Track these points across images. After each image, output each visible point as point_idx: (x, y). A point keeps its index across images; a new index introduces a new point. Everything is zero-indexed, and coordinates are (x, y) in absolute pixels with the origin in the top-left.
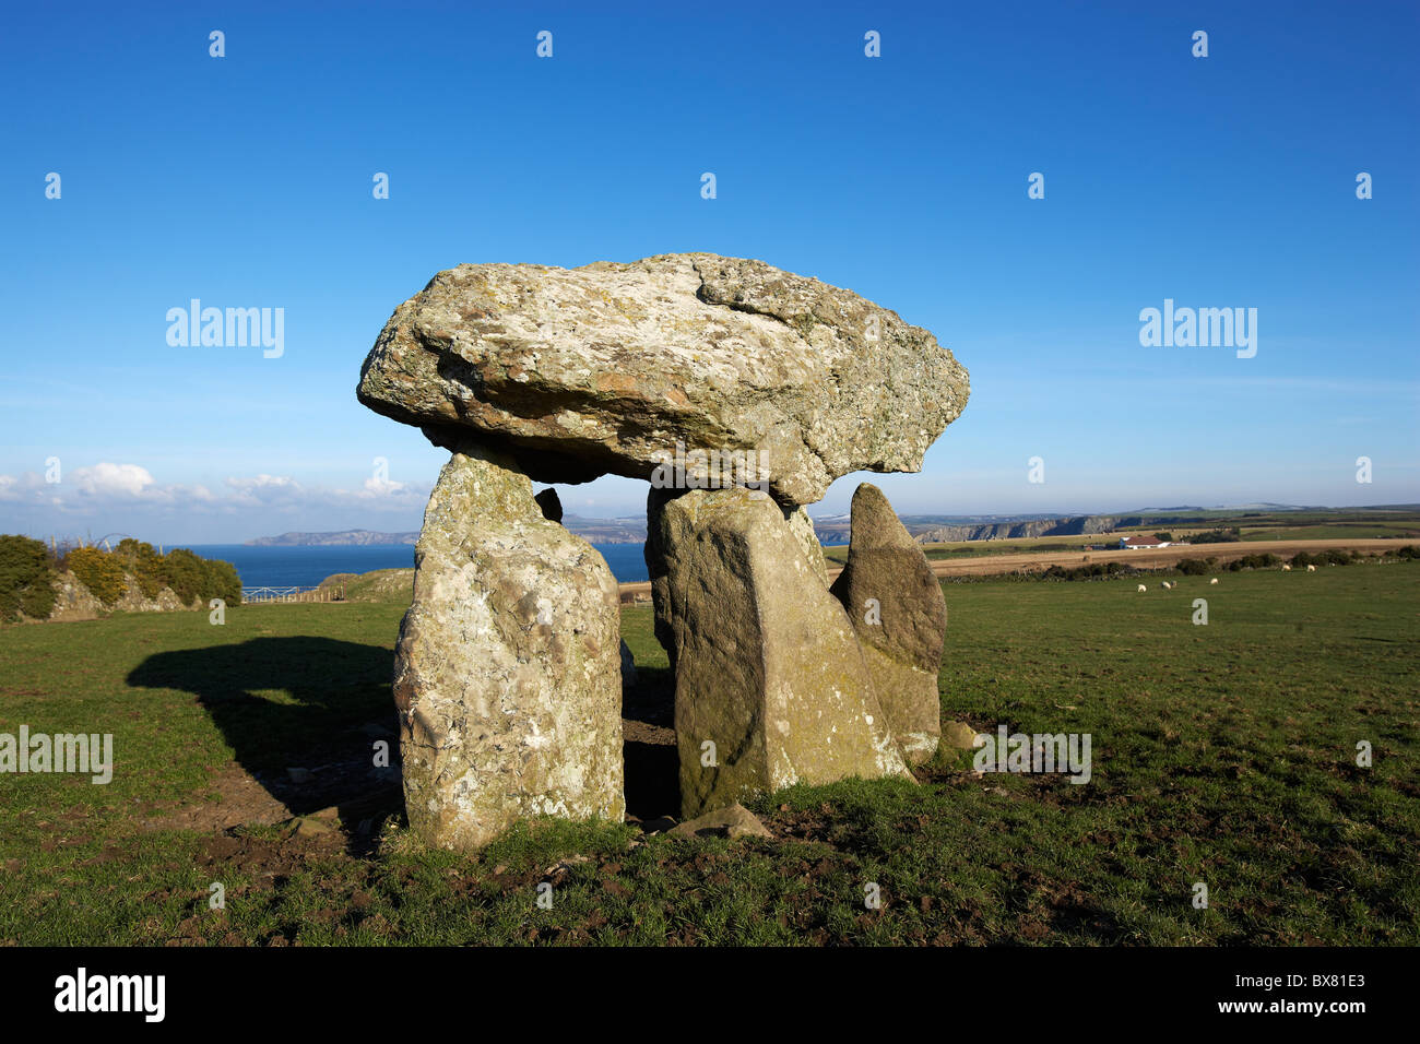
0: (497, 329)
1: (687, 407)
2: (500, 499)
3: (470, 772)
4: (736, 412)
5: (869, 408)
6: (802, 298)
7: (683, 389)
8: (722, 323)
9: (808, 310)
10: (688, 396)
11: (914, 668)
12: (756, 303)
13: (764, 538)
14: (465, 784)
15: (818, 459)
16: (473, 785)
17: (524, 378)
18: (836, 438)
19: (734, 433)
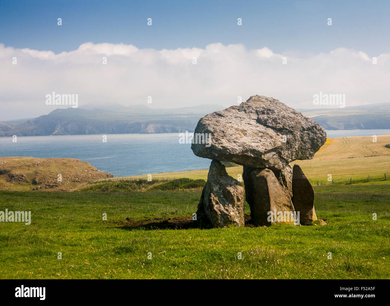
0: (222, 144)
1: (256, 156)
2: (221, 172)
3: (222, 218)
4: (264, 156)
5: (297, 147)
6: (281, 123)
7: (254, 153)
8: (263, 132)
9: (282, 127)
10: (255, 154)
11: (308, 206)
12: (270, 125)
13: (270, 179)
14: (222, 220)
15: (284, 160)
16: (223, 220)
17: (228, 154)
18: (288, 155)
19: (264, 159)
